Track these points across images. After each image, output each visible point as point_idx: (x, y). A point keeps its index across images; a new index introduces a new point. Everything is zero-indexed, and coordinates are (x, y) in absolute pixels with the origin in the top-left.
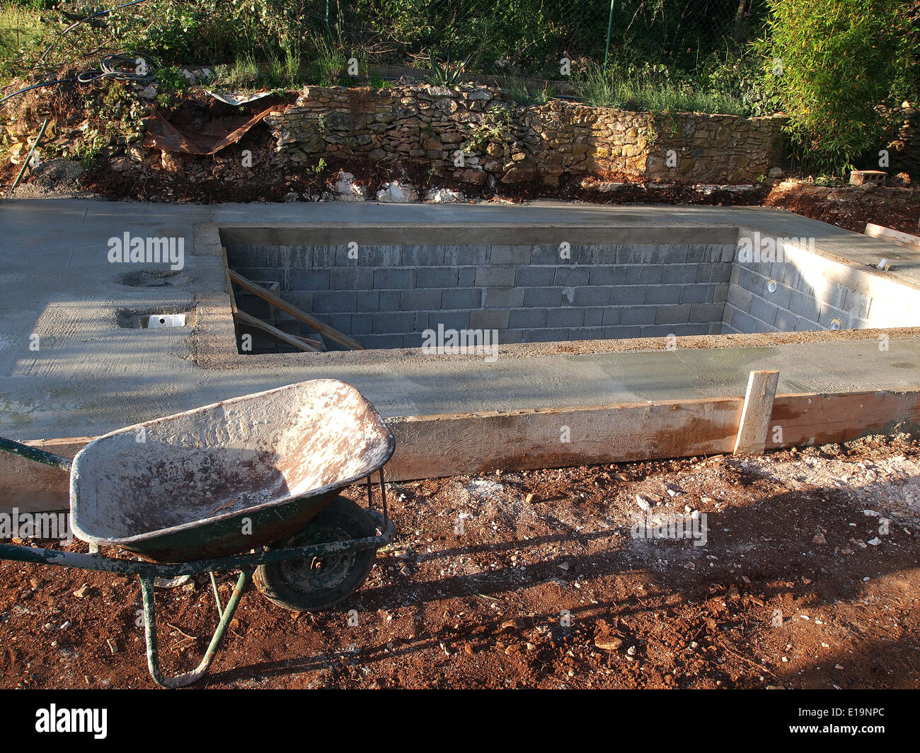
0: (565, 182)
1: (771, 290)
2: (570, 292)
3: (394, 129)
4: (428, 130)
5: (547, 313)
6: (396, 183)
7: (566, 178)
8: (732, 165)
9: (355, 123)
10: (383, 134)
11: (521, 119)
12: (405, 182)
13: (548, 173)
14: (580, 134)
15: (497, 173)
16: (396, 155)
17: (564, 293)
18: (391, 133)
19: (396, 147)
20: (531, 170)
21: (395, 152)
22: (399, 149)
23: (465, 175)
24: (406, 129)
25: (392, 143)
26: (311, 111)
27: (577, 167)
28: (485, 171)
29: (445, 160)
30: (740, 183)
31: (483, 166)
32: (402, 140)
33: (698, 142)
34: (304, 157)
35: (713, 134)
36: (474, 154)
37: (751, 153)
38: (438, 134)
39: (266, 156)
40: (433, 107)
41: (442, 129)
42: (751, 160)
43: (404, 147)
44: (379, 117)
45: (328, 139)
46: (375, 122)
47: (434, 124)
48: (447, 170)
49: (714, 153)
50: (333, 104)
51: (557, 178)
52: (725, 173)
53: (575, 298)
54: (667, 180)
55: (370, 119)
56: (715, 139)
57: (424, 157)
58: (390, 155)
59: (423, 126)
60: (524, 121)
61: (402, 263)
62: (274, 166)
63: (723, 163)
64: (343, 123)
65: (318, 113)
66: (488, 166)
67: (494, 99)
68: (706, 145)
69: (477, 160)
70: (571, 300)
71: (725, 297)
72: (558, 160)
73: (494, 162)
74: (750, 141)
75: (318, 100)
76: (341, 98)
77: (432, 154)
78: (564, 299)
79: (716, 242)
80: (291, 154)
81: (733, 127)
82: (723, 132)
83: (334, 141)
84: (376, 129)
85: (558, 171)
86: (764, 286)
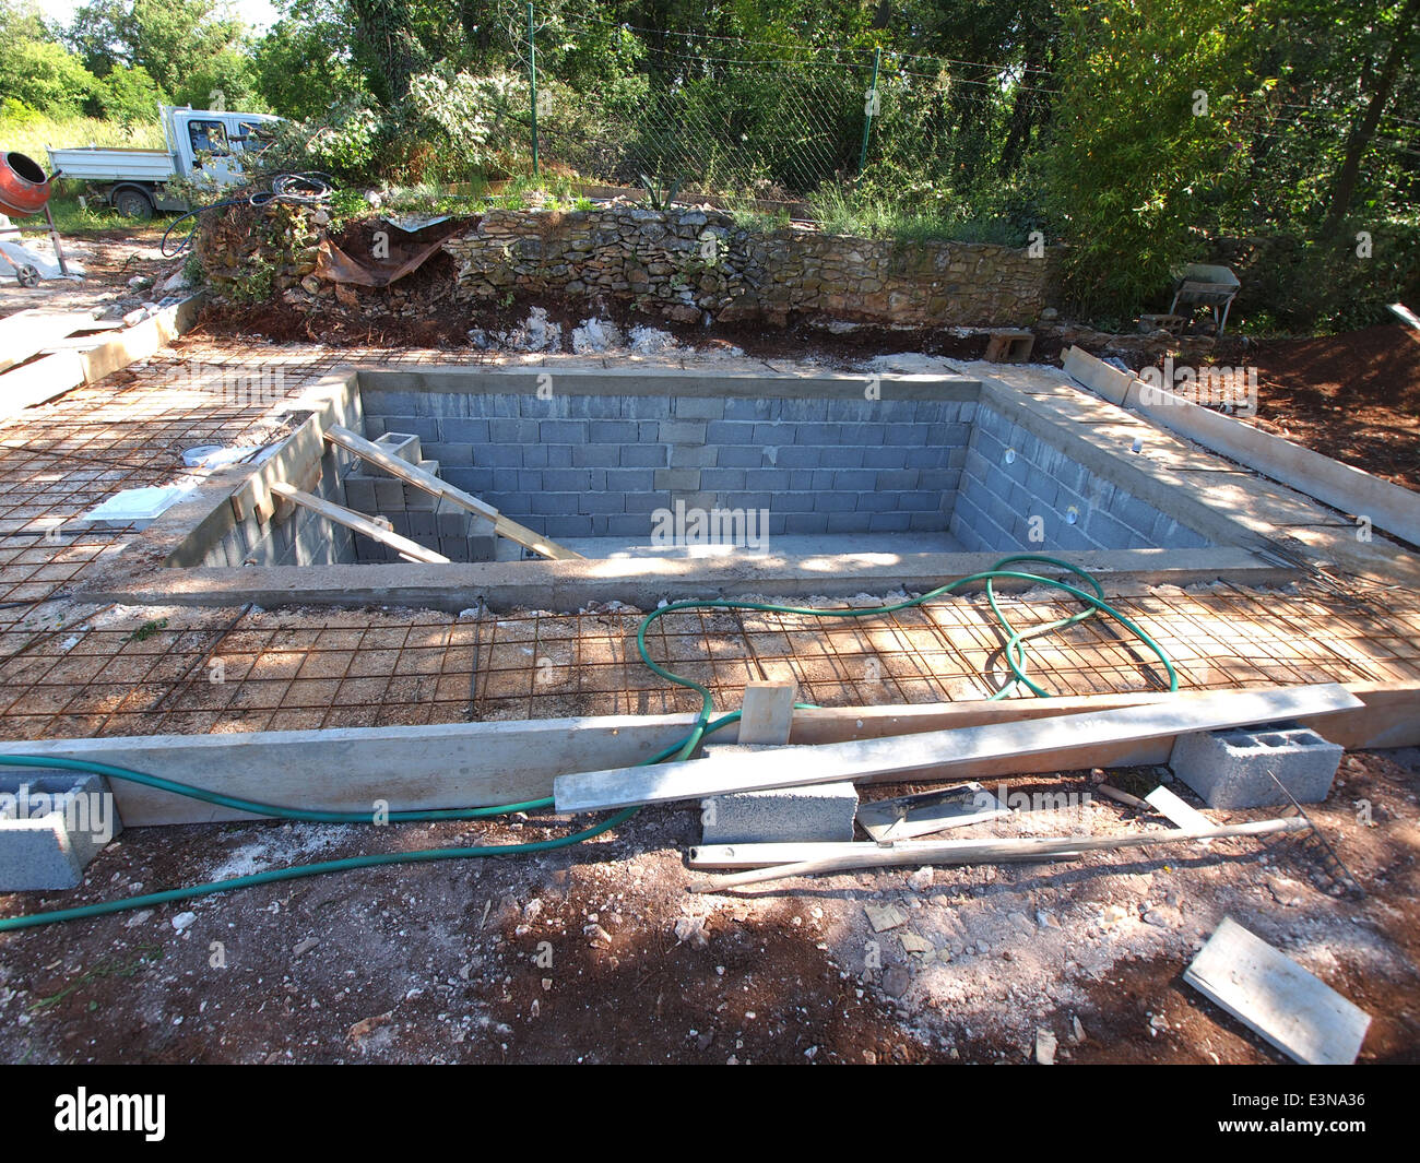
0: (793, 322)
1: (1008, 460)
2: (772, 452)
3: (593, 258)
4: (634, 260)
5: (745, 474)
6: (593, 321)
7: (795, 316)
8: (995, 303)
9: (547, 253)
10: (581, 265)
11: (742, 247)
12: (605, 319)
13: (773, 311)
14: (811, 266)
15: (713, 310)
16: (597, 288)
17: (764, 452)
18: (590, 263)
19: (597, 279)
20: (752, 307)
21: (594, 285)
22: (600, 281)
23: (674, 312)
24: (606, 259)
25: (593, 275)
26: (494, 238)
27: (808, 304)
28: (700, 308)
29: (652, 295)
30: (1006, 325)
31: (697, 301)
32: (603, 271)
33: (952, 277)
34: (491, 290)
35: (971, 268)
36: (687, 288)
37: (1020, 290)
38: (645, 265)
39: (451, 289)
40: (637, 233)
41: (649, 259)
42: (1019, 299)
43: (603, 280)
44: (576, 244)
45: (517, 270)
46: (572, 250)
47: (639, 253)
48: (655, 306)
49: (972, 289)
50: (521, 230)
51: (784, 317)
52: (986, 314)
53: (779, 459)
54: (913, 320)
55: (565, 247)
56: (974, 273)
57: (629, 290)
58: (590, 288)
59: (627, 255)
60: (744, 250)
61: (571, 414)
62: (461, 299)
63: (984, 302)
64: (534, 252)
65: (504, 240)
66: (703, 302)
67: (709, 223)
68: (963, 280)
69: (690, 295)
70: (774, 461)
71: (962, 464)
72: (785, 296)
73: (710, 298)
74: (1019, 275)
75: (502, 226)
76: (529, 223)
77: (637, 288)
78: (765, 459)
79: (953, 398)
80: (478, 286)
81: (998, 260)
82: (984, 266)
83: (523, 272)
84: (572, 258)
85: (783, 308)
86: (1002, 456)
